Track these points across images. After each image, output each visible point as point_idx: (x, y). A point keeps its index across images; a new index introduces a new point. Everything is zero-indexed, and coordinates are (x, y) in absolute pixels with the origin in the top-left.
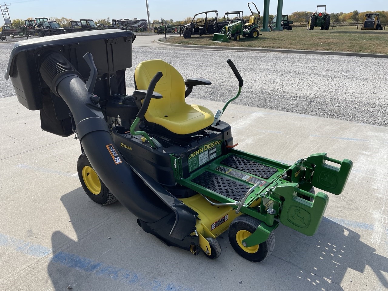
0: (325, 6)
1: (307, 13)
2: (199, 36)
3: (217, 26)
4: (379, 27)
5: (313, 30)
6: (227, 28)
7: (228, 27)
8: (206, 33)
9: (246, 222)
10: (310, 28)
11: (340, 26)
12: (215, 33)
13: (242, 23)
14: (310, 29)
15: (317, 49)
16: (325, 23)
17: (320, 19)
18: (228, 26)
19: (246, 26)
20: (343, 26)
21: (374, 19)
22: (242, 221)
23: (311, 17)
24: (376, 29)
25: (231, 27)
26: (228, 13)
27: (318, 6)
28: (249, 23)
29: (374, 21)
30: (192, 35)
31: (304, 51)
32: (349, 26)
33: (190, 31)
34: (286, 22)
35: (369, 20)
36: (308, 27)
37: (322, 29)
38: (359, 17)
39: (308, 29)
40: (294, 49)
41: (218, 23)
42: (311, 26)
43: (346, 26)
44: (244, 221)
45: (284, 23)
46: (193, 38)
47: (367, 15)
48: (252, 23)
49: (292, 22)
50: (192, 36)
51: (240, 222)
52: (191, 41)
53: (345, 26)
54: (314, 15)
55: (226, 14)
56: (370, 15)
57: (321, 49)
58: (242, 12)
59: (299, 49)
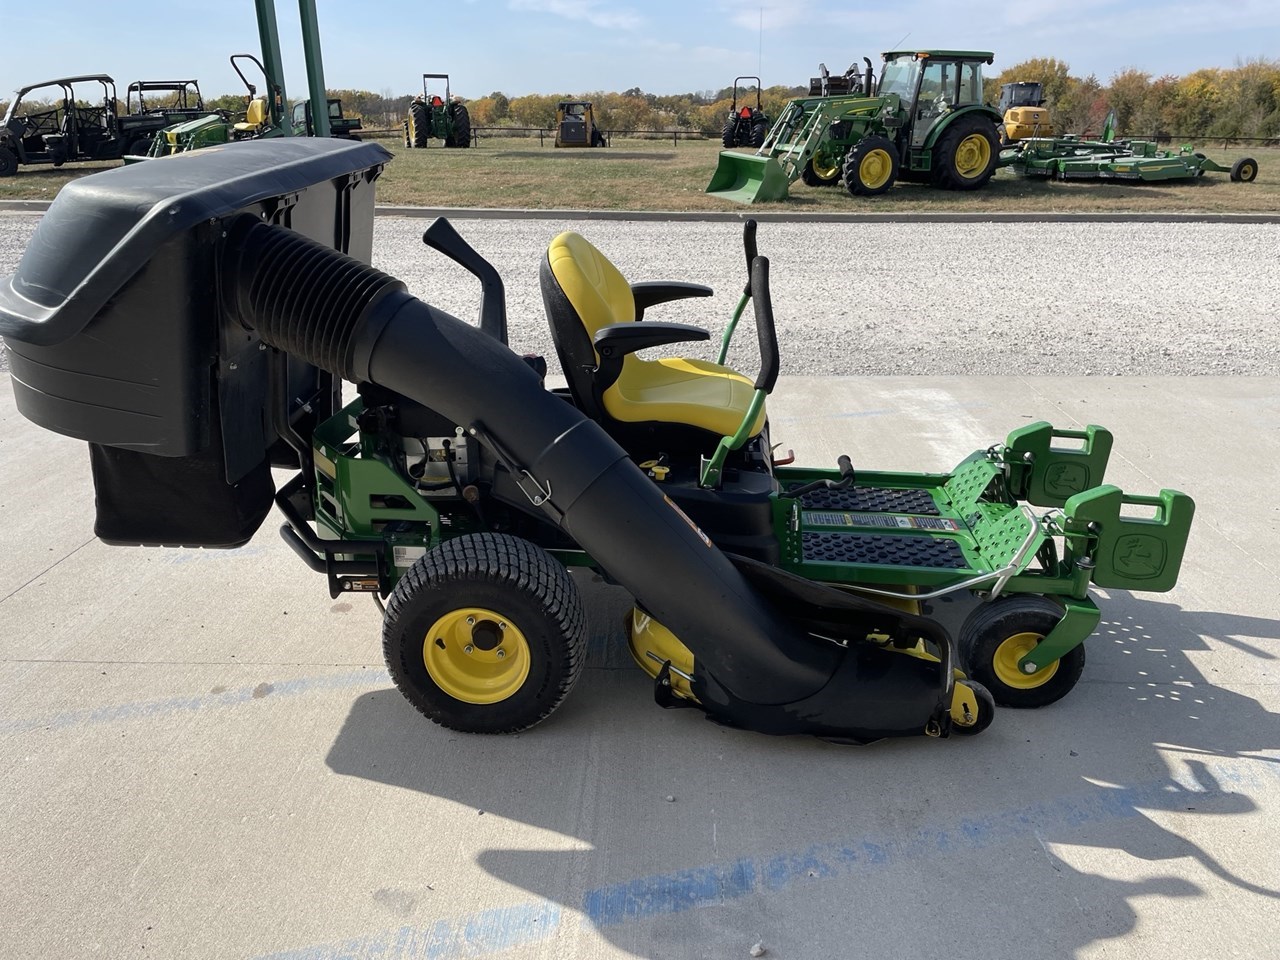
0: (446, 77)
1: (360, 96)
2: (51, 166)
3: (121, 130)
4: (597, 139)
5: (425, 147)
6: (175, 138)
7: (178, 136)
8: (81, 155)
9: (1026, 610)
10: (416, 141)
11: (485, 137)
12: (126, 157)
13: (224, 121)
14: (416, 146)
15: (503, 205)
16: (455, 129)
17: (439, 115)
18: (175, 131)
19: (238, 131)
20: (490, 136)
21: (583, 118)
22: (1014, 611)
23: (410, 110)
24: (592, 146)
25: (188, 134)
26: (144, 87)
27: (426, 76)
28: (246, 121)
29: (585, 124)
30: (20, 165)
31: (469, 209)
32: (506, 136)
33: (11, 149)
34: (340, 123)
35: (572, 119)
36: (408, 139)
37: (449, 144)
38: (511, 111)
39: (409, 144)
40: (436, 204)
41: (121, 121)
42: (417, 136)
43: (500, 136)
44: (1020, 611)
45: (334, 123)
46: (23, 174)
47: (562, 106)
48: (261, 123)
49: (357, 122)
50: (21, 167)
51: (1008, 617)
52: (31, 184)
53: (495, 136)
54: (419, 103)
55: (132, 88)
56: (569, 105)
57: (514, 205)
58: (196, 85)
59: (453, 205)
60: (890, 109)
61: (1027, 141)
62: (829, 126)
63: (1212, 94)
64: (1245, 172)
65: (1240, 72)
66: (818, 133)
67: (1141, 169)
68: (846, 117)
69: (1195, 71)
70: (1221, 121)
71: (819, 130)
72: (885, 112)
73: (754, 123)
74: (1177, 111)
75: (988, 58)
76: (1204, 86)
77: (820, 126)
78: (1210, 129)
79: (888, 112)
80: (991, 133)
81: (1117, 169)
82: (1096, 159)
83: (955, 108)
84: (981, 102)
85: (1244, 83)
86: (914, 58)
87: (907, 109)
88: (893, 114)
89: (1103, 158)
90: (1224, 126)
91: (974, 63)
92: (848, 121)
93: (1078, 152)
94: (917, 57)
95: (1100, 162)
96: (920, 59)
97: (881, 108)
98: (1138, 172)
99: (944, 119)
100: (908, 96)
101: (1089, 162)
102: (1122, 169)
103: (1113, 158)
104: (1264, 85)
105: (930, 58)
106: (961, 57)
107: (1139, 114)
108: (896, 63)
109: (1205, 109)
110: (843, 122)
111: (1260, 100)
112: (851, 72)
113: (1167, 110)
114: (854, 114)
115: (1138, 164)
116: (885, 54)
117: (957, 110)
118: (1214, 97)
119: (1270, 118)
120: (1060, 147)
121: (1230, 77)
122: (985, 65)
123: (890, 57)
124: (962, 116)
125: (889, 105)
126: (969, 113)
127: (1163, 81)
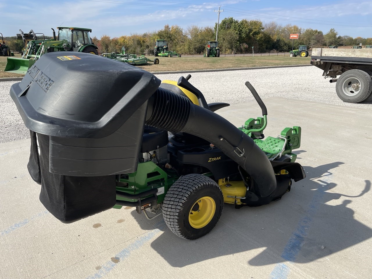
60: (65, 44)
61: (104, 54)
62: (47, 49)
63: (126, 42)
64: (157, 62)
65: (132, 37)
66: (44, 51)
67: (135, 61)
68: (52, 46)
69: (121, 36)
70: (131, 49)
71: (44, 50)
72: (64, 45)
73: (3, 49)
74: (120, 46)
75: (90, 31)
76: (124, 40)
77: (44, 49)
78: (128, 51)
79: (65, 45)
80: (95, 52)
81: (129, 62)
82: (124, 59)
83: (84, 44)
84: (91, 43)
85: (133, 40)
86: (69, 29)
87: (70, 44)
88: (66, 46)
89: (125, 59)
90: (132, 50)
91: (87, 32)
92: (52, 48)
93: (117, 57)
94: (70, 29)
95: (124, 60)
96: (71, 30)
97: (62, 44)
98: (135, 62)
99: (82, 47)
100: (70, 40)
101: (121, 60)
102: (130, 62)
103: (127, 59)
104: (138, 40)
105: (74, 30)
106: (83, 30)
107: (110, 47)
108: (62, 31)
109: (126, 46)
110: (51, 48)
111: (138, 44)
112: (31, 32)
113: (117, 46)
114: (54, 45)
115: (134, 60)
116: (58, 28)
117: (85, 45)
118: (127, 43)
119: (141, 48)
120: (113, 56)
121: (130, 38)
122: (89, 32)
123: (60, 29)
124: (86, 47)
125: (65, 43)
126: (88, 46)
127: (114, 39)
